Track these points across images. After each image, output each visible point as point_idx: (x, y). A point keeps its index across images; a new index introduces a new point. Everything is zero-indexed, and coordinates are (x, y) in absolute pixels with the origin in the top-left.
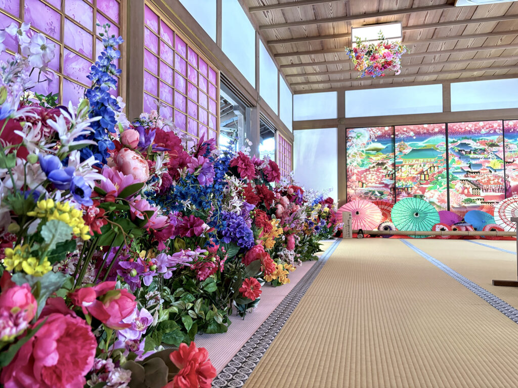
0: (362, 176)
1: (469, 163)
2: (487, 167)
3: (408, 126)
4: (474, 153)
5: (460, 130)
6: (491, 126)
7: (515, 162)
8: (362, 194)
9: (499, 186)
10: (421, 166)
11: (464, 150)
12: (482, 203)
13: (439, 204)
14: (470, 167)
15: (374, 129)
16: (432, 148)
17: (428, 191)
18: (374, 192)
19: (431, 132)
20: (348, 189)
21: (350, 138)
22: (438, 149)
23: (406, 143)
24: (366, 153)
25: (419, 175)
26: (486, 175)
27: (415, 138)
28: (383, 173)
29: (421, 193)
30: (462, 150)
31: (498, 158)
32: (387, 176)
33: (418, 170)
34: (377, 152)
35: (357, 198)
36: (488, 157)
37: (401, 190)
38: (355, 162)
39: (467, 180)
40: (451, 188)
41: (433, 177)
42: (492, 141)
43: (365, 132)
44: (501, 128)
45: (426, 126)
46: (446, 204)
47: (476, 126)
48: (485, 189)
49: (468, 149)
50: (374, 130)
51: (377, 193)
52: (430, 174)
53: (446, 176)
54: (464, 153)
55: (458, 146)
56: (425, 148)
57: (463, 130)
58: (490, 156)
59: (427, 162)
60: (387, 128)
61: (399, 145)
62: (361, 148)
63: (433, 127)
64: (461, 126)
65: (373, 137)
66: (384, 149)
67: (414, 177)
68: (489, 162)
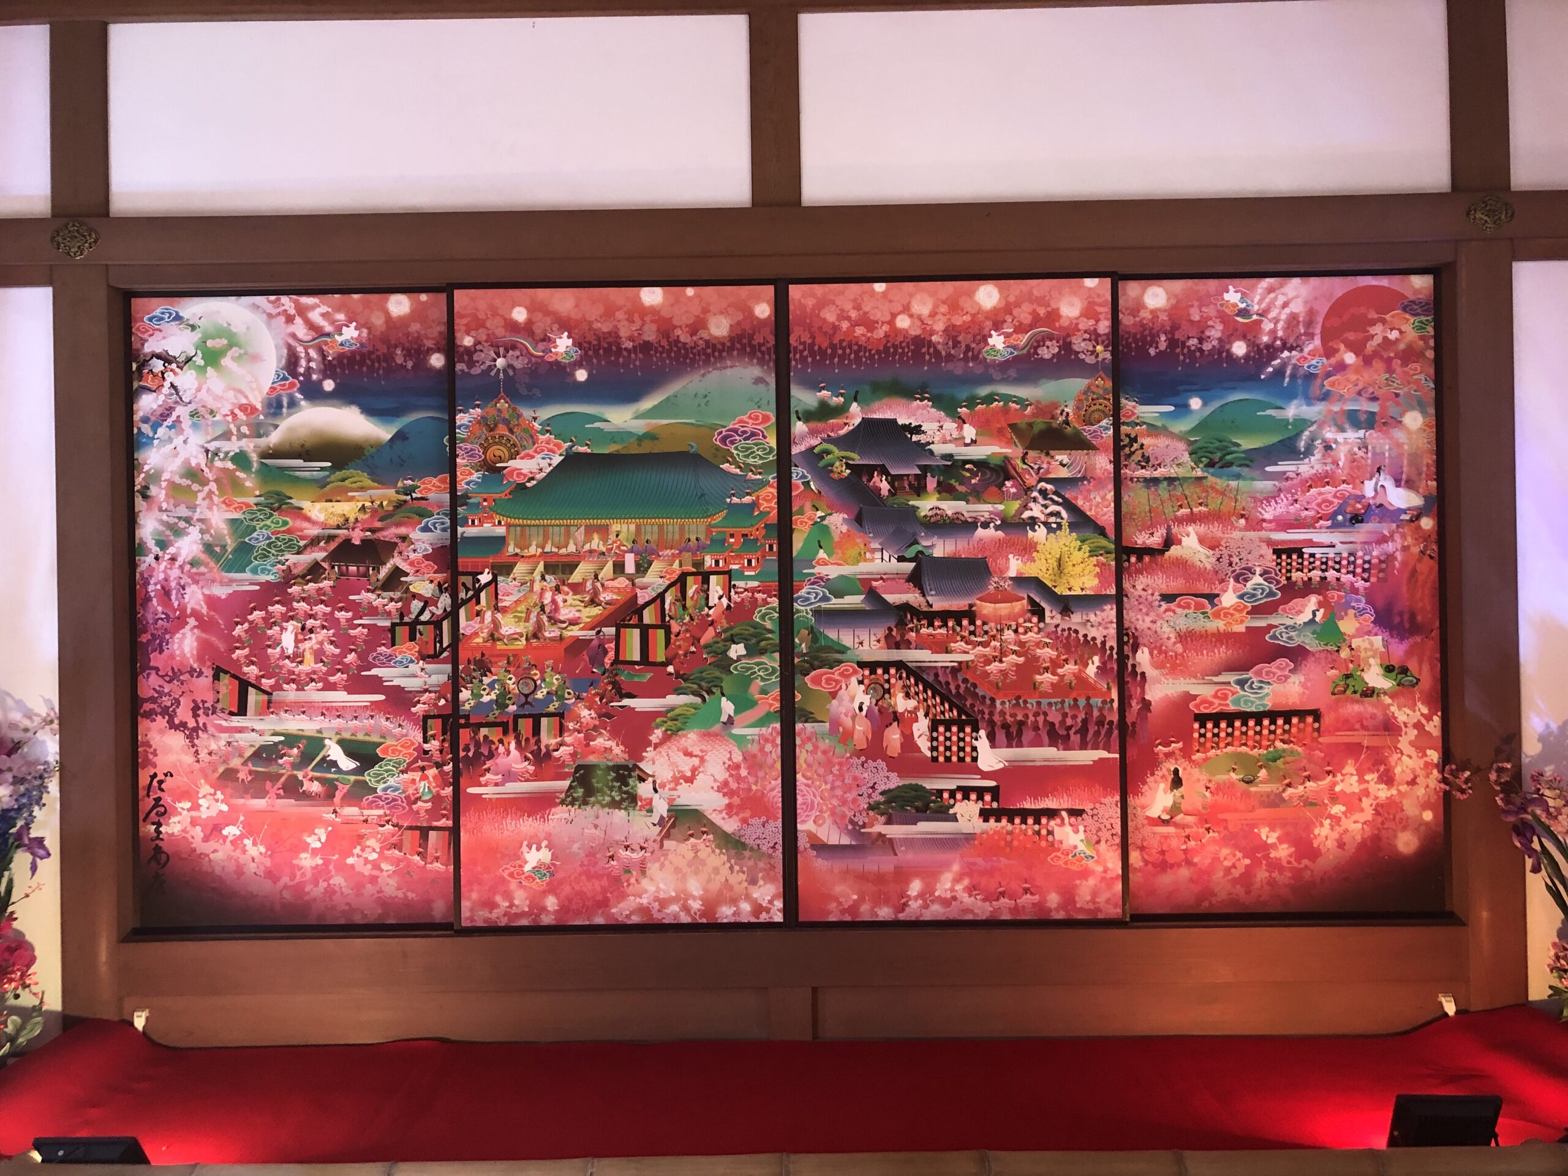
0: (239, 630)
1: (910, 553)
2: (1020, 581)
3: (542, 293)
4: (946, 490)
5: (860, 331)
6: (1042, 311)
7: (1174, 551)
8: (236, 762)
9: (1089, 706)
10: (619, 568)
11: (883, 471)
12: (985, 815)
13: (730, 826)
14: (915, 579)
15: (318, 309)
16: (695, 448)
17: (666, 738)
18: (316, 744)
19: (684, 338)
20: (143, 724)
21: (158, 365)
22: (728, 457)
23: (527, 413)
24: (266, 473)
25: (610, 631)
26: (1009, 635)
27: (581, 375)
28: (373, 611)
29: (618, 752)
30: (869, 470)
31: (1081, 522)
32: (402, 632)
33: (605, 596)
34: (337, 466)
35: (206, 789)
36: (1026, 515)
37: (493, 734)
38: (194, 533)
39: (900, 665)
40: (808, 718)
41: (696, 640)
42: (1047, 410)
43: (258, 321)
44: (1104, 327)
45: (652, 296)
46: (775, 829)
47: (954, 307)
48: (1006, 726)
49: (907, 463)
50: (315, 316)
51: (335, 753)
52: (675, 627)
53: (775, 638)
54: (884, 486)
55: (848, 442)
56: (647, 448)
57: (880, 332)
58: (1036, 511)
59: (663, 544)
60: (399, 305)
61: (482, 421)
62: (226, 436)
63: (696, 310)
64: (867, 307)
65: (310, 360)
66: (379, 447)
67: (578, 645)
68: (1028, 550)
